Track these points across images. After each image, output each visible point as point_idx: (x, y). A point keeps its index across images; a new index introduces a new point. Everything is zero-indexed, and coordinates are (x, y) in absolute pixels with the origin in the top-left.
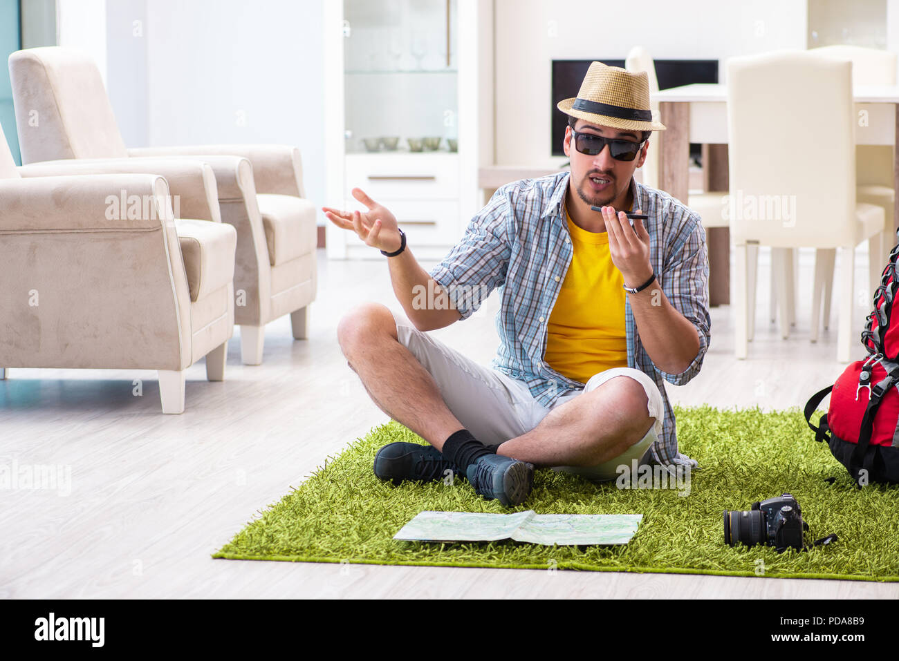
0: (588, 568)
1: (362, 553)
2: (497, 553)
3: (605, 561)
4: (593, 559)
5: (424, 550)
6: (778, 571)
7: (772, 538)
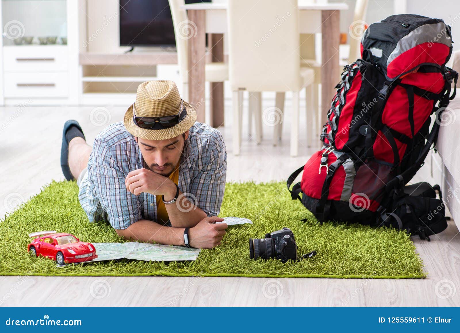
0: (171, 275)
1: (33, 269)
2: (115, 267)
3: (181, 270)
4: (173, 269)
5: (71, 267)
6: (284, 273)
7: (279, 254)
